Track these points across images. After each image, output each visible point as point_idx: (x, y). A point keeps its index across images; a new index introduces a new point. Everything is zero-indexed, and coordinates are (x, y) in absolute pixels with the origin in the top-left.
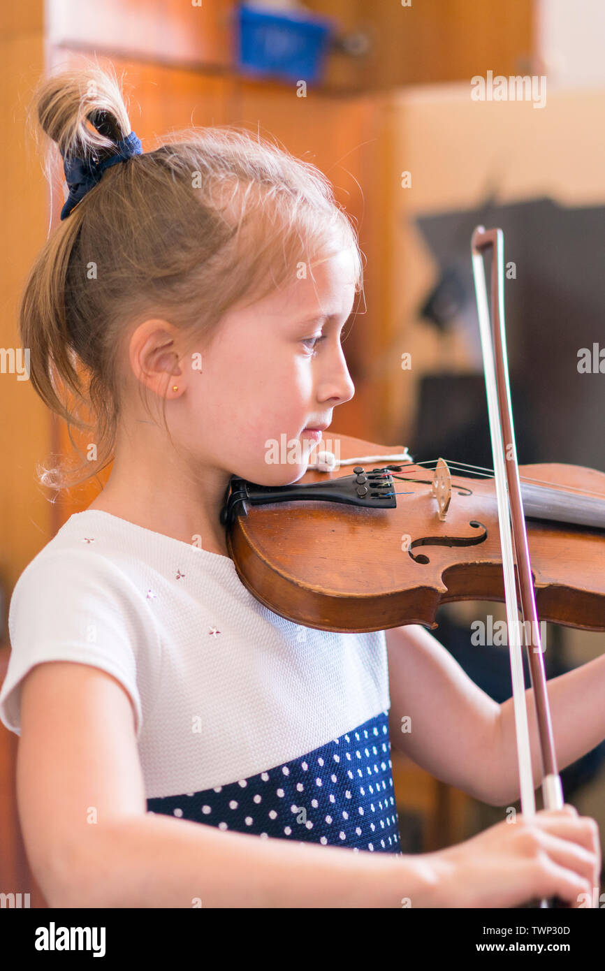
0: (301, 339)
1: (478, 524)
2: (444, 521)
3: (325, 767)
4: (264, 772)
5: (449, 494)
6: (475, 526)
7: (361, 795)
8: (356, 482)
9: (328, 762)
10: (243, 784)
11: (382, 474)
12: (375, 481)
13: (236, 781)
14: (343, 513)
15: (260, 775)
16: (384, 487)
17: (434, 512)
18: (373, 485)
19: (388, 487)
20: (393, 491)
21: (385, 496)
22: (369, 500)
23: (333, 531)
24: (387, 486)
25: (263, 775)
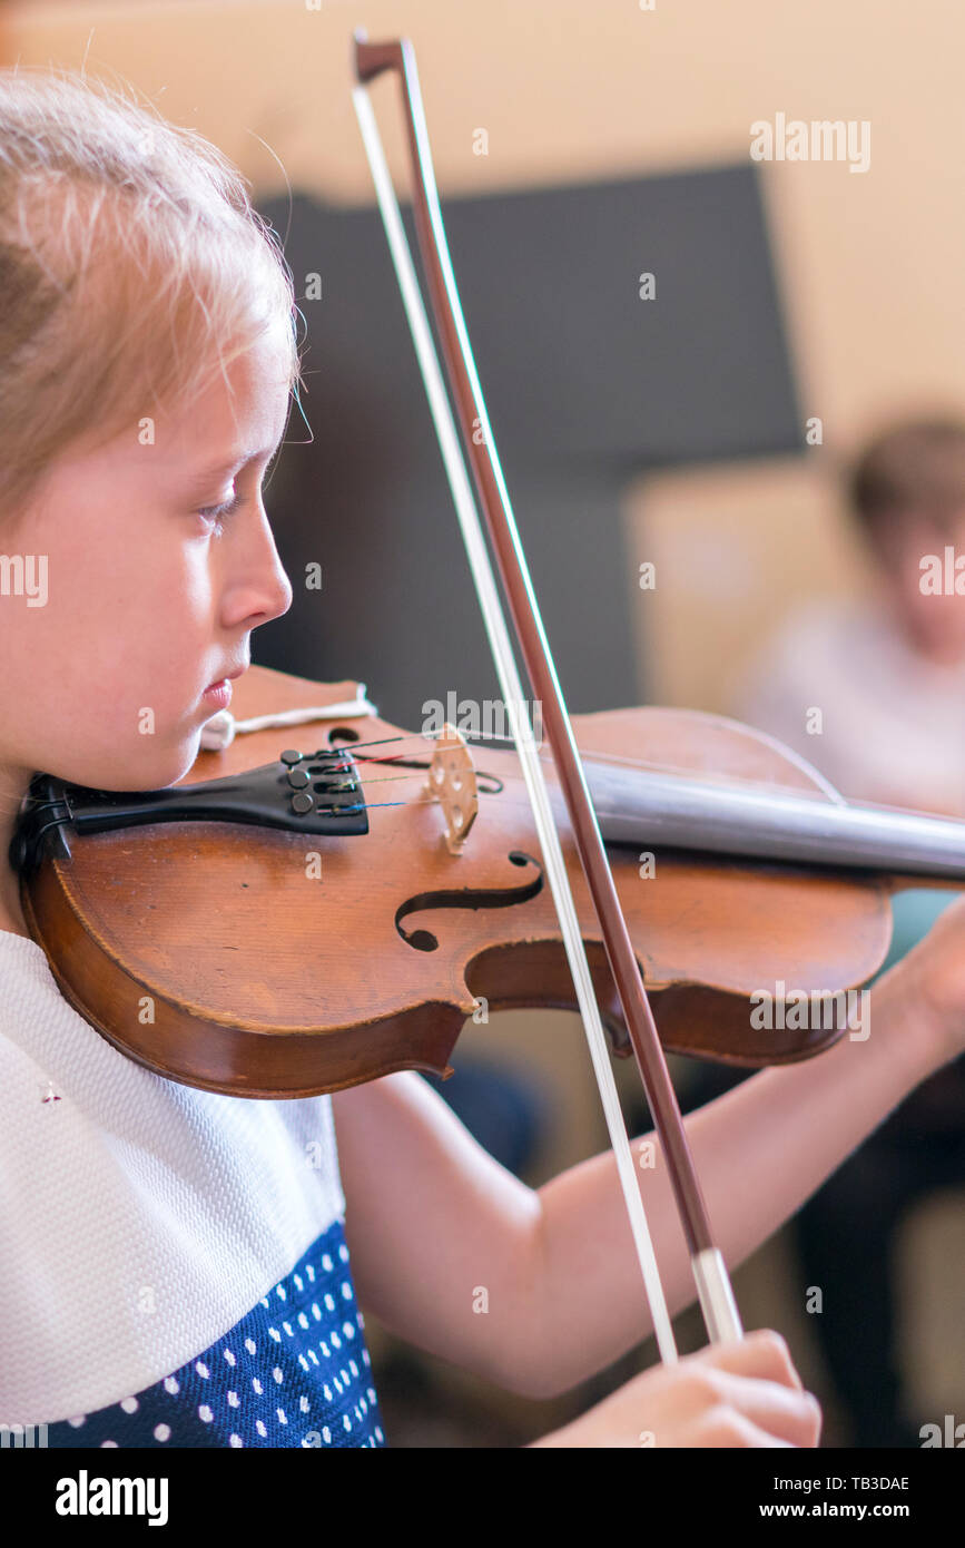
0: (196, 507)
1: (525, 858)
2: (460, 856)
3: (259, 1356)
4: (169, 1377)
5: (475, 804)
6: (518, 860)
7: (327, 1401)
8: (286, 780)
9: (263, 1345)
10: (131, 1406)
11: (335, 763)
12: (322, 778)
13: (116, 1401)
14: (260, 845)
15: (162, 1382)
16: (343, 792)
17: (438, 835)
18: (321, 788)
19: (351, 791)
20: (361, 800)
21: (345, 811)
22: (313, 820)
23: (245, 886)
24: (348, 790)
25: (167, 1381)
